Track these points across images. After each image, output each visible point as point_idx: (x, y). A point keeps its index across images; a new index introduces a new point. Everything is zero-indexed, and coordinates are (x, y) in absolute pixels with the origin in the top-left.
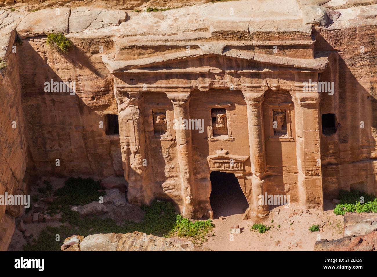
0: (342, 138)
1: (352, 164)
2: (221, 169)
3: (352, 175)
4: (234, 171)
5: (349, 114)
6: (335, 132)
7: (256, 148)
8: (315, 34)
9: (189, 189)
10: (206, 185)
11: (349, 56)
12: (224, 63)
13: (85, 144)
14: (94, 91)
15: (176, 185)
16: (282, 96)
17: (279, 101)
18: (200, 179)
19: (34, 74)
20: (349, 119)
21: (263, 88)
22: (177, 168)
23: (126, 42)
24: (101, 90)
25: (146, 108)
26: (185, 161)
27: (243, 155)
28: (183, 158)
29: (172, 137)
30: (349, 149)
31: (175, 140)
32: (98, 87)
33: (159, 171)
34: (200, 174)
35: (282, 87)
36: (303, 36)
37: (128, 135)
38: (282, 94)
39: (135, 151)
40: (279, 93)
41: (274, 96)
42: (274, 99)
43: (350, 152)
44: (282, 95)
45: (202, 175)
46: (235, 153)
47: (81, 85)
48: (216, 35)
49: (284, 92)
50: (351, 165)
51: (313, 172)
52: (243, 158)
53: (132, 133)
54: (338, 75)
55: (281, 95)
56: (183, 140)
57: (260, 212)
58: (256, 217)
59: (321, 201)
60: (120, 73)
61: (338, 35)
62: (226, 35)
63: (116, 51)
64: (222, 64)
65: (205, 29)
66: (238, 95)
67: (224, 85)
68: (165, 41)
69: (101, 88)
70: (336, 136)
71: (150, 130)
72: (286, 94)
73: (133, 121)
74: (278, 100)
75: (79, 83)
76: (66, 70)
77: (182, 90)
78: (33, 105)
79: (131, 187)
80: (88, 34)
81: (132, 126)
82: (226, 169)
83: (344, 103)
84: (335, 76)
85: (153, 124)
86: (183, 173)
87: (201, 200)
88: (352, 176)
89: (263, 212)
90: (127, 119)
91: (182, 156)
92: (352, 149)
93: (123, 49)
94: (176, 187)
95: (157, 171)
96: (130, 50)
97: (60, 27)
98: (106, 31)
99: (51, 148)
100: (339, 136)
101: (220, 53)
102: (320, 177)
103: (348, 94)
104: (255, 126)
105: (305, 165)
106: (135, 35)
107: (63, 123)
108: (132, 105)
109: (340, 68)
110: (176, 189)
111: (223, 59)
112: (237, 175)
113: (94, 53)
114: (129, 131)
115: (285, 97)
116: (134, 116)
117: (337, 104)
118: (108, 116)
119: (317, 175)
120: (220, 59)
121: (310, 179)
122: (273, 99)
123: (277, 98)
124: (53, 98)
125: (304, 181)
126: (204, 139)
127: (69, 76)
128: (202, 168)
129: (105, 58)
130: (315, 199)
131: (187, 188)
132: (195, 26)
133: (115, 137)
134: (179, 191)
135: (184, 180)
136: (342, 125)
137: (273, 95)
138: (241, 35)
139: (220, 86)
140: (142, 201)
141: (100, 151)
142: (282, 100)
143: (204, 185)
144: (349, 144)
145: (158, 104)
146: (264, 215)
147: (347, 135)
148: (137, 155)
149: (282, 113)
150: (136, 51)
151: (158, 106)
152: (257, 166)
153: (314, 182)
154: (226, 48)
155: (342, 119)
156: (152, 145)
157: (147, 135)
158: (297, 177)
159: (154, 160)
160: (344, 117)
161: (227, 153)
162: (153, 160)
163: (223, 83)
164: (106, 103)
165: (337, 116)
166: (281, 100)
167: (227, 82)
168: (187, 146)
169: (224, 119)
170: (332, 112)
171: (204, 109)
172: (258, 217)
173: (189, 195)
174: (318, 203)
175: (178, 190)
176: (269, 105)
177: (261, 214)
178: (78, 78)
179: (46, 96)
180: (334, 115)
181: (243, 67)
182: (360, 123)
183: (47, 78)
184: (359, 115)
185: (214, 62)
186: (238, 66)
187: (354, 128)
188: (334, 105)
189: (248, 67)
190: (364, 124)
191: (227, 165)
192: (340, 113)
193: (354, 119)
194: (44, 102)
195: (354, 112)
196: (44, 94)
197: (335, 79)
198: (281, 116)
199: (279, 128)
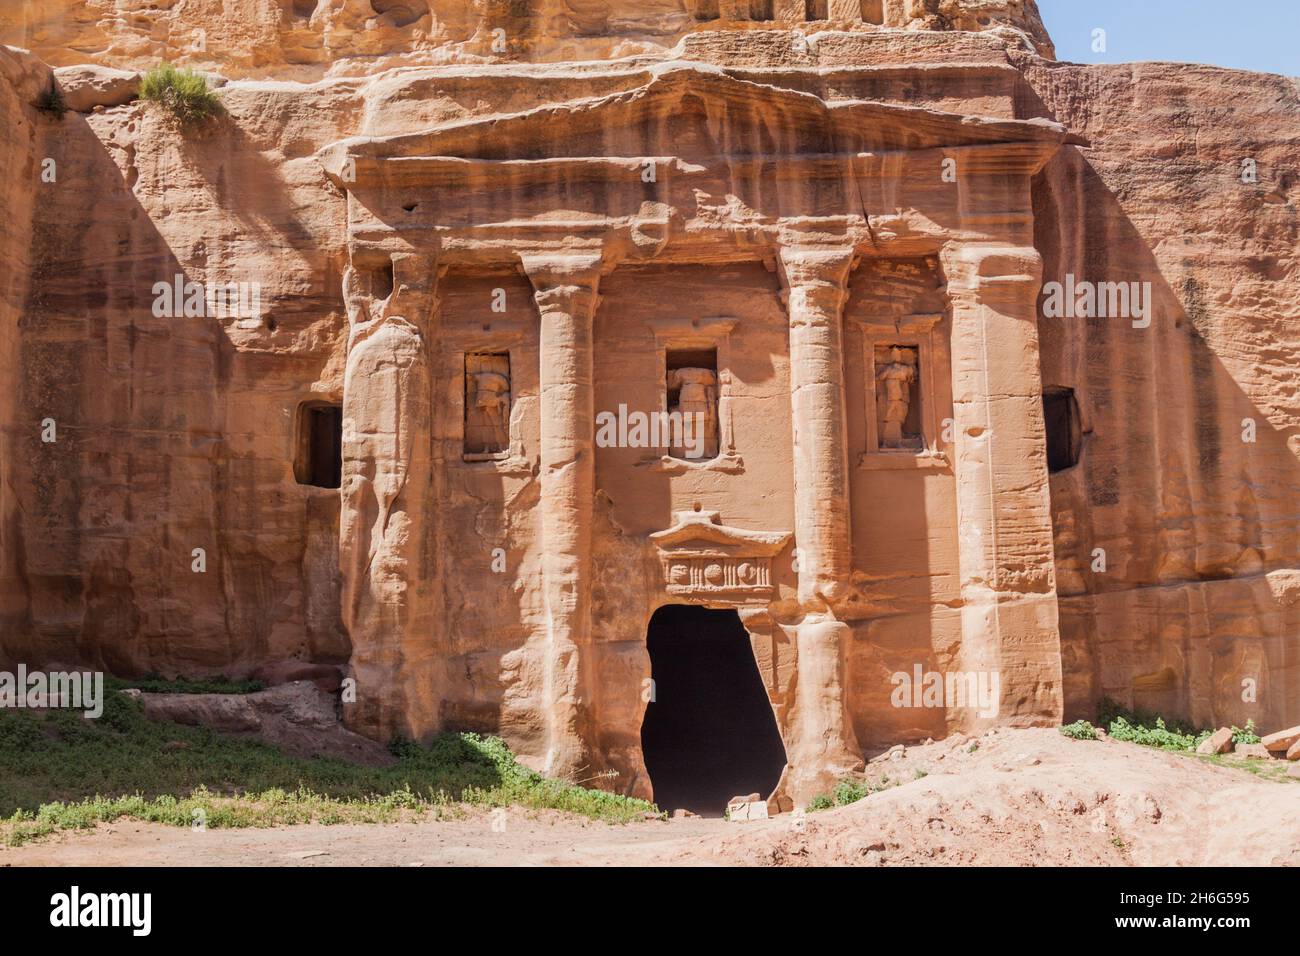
0: (1100, 483)
1: (1134, 591)
2: (690, 588)
3: (1136, 636)
4: (741, 595)
5: (1119, 389)
6: (1078, 461)
7: (825, 475)
9: (574, 660)
10: (634, 662)
11: (1114, 162)
12: (722, 135)
13: (219, 507)
14: (275, 291)
15: (524, 663)
16: (906, 289)
17: (898, 310)
18: (615, 642)
19: (85, 226)
20: (1120, 408)
21: (851, 232)
22: (532, 591)
24: (299, 289)
25: (443, 343)
26: (566, 535)
27: (771, 528)
28: (561, 523)
29: (525, 460)
30: (1124, 529)
31: (536, 472)
32: (290, 278)
33: (469, 605)
34: (613, 621)
35: (916, 229)
37: (372, 426)
38: (906, 282)
39: (392, 491)
40: (897, 280)
41: (880, 292)
42: (883, 303)
43: (1126, 542)
44: (909, 287)
45: (619, 628)
46: (744, 521)
47: (234, 269)
48: (699, 48)
49: (913, 275)
50: (1133, 596)
51: (1024, 574)
53: (387, 419)
54: (1081, 231)
55: (902, 286)
56: (567, 442)
57: (831, 758)
58: (818, 779)
59: (1054, 701)
61: (1078, 83)
62: (730, 47)
64: (717, 142)
66: (760, 289)
67: (718, 225)
69: (302, 281)
70: (1078, 475)
71: (450, 435)
72: (921, 285)
73: (394, 369)
74: (894, 305)
75: (229, 262)
76: (194, 214)
77: (576, 241)
79: (361, 661)
81: (390, 388)
82: (709, 587)
83: (1103, 343)
84: (1073, 233)
85: (461, 413)
86: (558, 588)
87: (611, 729)
88: (1138, 642)
89: (844, 758)
90: (376, 361)
91: (556, 516)
92: (1134, 527)
93: (392, 99)
94: (524, 674)
95: (462, 607)
96: (411, 104)
99: (96, 521)
100: (1089, 475)
102: (1053, 593)
104: (822, 382)
105: (996, 541)
107: (153, 419)
108: (398, 318)
109: (1089, 204)
110: (522, 683)
111: (721, 123)
112: (745, 612)
113: (291, 152)
114: (378, 408)
115: (918, 294)
116: (400, 352)
117: (1080, 346)
119: (1041, 586)
120: (708, 122)
121: (1013, 604)
122: (878, 304)
123: (891, 299)
124: (132, 322)
125: (992, 613)
126: (637, 465)
127: (200, 236)
128: (620, 591)
130: (1035, 690)
131: (565, 659)
134: (534, 692)
135: (559, 623)
136: (1098, 431)
137: (876, 285)
138: (779, 47)
139: (707, 225)
140: (396, 720)
141: (268, 538)
142: (906, 304)
143: (627, 662)
144: (1123, 509)
145: (487, 328)
146: (850, 769)
147: (1115, 471)
148: (397, 516)
150: (432, 105)
151: (488, 335)
152: (826, 551)
153: (1029, 611)
155: (1097, 407)
156: (452, 499)
157: (437, 453)
158: (959, 622)
159: (454, 562)
160: (1103, 400)
161: (716, 520)
162: (450, 559)
163: (718, 217)
164: (310, 345)
165: (1081, 396)
166: (901, 307)
167: (729, 213)
168: (579, 471)
171: (643, 344)
172: (827, 777)
173: (571, 691)
174: (1045, 707)
175: (531, 685)
176: (863, 326)
177: (838, 763)
178: (230, 244)
179: (110, 312)
180: (1071, 391)
181: (785, 151)
182: (1155, 427)
183: (125, 242)
184: (1152, 390)
185: (691, 135)
186: (769, 148)
187: (1138, 442)
188: (1067, 349)
189: (801, 150)
190: (1170, 427)
191: (712, 570)
192: (1091, 380)
193: (1136, 404)
194: (101, 335)
195: (1137, 378)
196: (98, 300)
197: (1072, 247)
198: (902, 373)
199: (894, 429)
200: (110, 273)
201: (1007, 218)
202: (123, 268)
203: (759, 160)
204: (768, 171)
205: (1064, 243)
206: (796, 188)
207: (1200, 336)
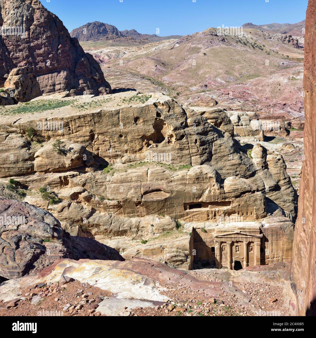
4: (240, 260)
6: (263, 252)
7: (246, 255)
8: (260, 229)
13: (207, 254)
14: (210, 241)
19: (197, 237)
20: (266, 249)
21: (248, 241)
22: (227, 260)
23: (218, 230)
26: (229, 258)
29: (226, 252)
34: (232, 261)
36: (257, 229)
37: (217, 252)
39: (218, 255)
46: (241, 256)
47: (207, 240)
48: (238, 229)
52: (243, 257)
56: (229, 253)
60: (217, 237)
61: (265, 229)
62: (241, 229)
63: (215, 232)
65: (236, 227)
68: (227, 230)
69: (212, 240)
77: (230, 241)
78: (195, 244)
80: (209, 228)
81: (218, 250)
82: (238, 260)
86: (229, 261)
90: (217, 248)
97: (203, 226)
98: (213, 228)
101: (239, 232)
104: (246, 250)
105: (256, 259)
106: (220, 229)
108: (218, 245)
109: (265, 237)
112: (241, 262)
113: (211, 232)
117: (264, 245)
118: (212, 247)
119: (259, 262)
120: (239, 234)
125: (256, 263)
126: (234, 253)
129: (213, 233)
131: (229, 264)
132: (233, 227)
133: (213, 252)
137: (250, 243)
138: (244, 229)
139: (238, 240)
141: (210, 255)
143: (233, 264)
150: (220, 232)
152: (246, 259)
154: (241, 232)
161: (239, 256)
164: (212, 244)
169: (238, 248)
170: (263, 247)
183: (199, 238)
184: (269, 248)
187: (267, 251)
190: (269, 250)
194: (198, 244)
195: (267, 247)
196: (198, 242)
200: (199, 240)
206: (245, 238)
207: (272, 245)
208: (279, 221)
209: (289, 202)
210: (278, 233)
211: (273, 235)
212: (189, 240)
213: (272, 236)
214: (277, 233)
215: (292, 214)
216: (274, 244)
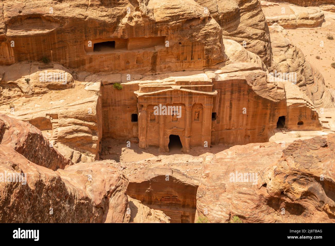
1: (220, 131)
2: (174, 134)
4: (179, 134)
5: (221, 113)
6: (216, 119)
8: (213, 82)
14: (129, 105)
19: (107, 99)
20: (221, 114)
21: (193, 103)
23: (144, 86)
25: (148, 111)
29: (157, 122)
30: (220, 126)
32: (131, 103)
36: (209, 83)
45: (166, 137)
48: (177, 83)
51: (208, 134)
52: (183, 129)
54: (219, 98)
60: (141, 97)
62: (181, 83)
63: (140, 89)
65: (173, 81)
66: (183, 106)
68: (159, 85)
70: (216, 121)
71: (149, 120)
72: (201, 105)
74: (197, 107)
75: (124, 102)
78: (105, 111)
79: (140, 141)
80: (129, 83)
82: (176, 134)
83: (220, 108)
84: (218, 98)
85: (150, 117)
87: (165, 145)
88: (220, 136)
93: (143, 88)
96: (145, 89)
97: (118, 80)
98: (136, 82)
99: (111, 127)
100: (217, 121)
101: (179, 89)
103: (222, 105)
105: (206, 131)
106: (147, 83)
107: (116, 117)
109: (220, 95)
112: (179, 136)
117: (218, 109)
118: (133, 115)
120: (179, 91)
122: (195, 107)
126: (169, 122)
127: (120, 99)
128: (167, 134)
133: (135, 123)
136: (218, 117)
137: (195, 105)
138: (186, 83)
143: (167, 140)
144: (220, 124)
145: (153, 110)
147: (220, 120)
149: (198, 112)
150: (147, 89)
152: (188, 132)
154: (181, 87)
155: (219, 114)
156: (149, 125)
159: (149, 131)
161: (177, 128)
165: (217, 113)
170: (215, 112)
176: (194, 110)
179: (111, 107)
180: (216, 113)
181: (186, 95)
182: (225, 116)
183: (112, 100)
184: (225, 113)
185: (176, 93)
186: (185, 95)
187: (223, 118)
188: (216, 109)
189: (188, 95)
190: (226, 116)
191: (176, 132)
192: (218, 112)
193: (223, 114)
194: (110, 109)
195: (223, 112)
196: (110, 106)
197: (218, 99)
198: (198, 113)
199: (196, 118)
200: (110, 103)
201: (210, 101)
202: (112, 103)
203: (184, 96)
204: (185, 97)
205: (217, 99)
206: (187, 98)
207: (231, 108)
208: (243, 68)
209: (256, 39)
210: (242, 89)
211: (234, 92)
212: (95, 104)
213: (232, 93)
214: (240, 87)
215: (261, 57)
216: (233, 106)
